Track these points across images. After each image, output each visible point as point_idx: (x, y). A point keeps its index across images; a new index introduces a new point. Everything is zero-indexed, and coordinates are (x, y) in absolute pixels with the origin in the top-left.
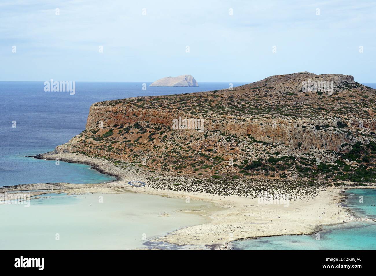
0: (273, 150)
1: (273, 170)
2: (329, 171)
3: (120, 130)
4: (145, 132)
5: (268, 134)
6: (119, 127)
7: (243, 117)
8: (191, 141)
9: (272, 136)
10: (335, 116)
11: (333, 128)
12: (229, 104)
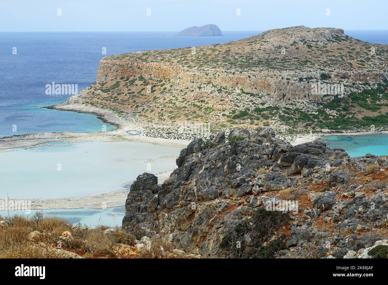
0: (259, 101)
1: (258, 119)
2: (309, 119)
3: (126, 83)
4: (148, 84)
5: (255, 86)
6: (125, 79)
7: (233, 71)
8: (186, 93)
9: (259, 88)
10: (320, 68)
11: (316, 80)
12: (224, 57)
